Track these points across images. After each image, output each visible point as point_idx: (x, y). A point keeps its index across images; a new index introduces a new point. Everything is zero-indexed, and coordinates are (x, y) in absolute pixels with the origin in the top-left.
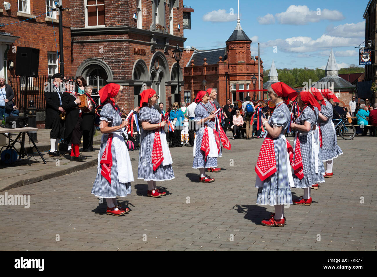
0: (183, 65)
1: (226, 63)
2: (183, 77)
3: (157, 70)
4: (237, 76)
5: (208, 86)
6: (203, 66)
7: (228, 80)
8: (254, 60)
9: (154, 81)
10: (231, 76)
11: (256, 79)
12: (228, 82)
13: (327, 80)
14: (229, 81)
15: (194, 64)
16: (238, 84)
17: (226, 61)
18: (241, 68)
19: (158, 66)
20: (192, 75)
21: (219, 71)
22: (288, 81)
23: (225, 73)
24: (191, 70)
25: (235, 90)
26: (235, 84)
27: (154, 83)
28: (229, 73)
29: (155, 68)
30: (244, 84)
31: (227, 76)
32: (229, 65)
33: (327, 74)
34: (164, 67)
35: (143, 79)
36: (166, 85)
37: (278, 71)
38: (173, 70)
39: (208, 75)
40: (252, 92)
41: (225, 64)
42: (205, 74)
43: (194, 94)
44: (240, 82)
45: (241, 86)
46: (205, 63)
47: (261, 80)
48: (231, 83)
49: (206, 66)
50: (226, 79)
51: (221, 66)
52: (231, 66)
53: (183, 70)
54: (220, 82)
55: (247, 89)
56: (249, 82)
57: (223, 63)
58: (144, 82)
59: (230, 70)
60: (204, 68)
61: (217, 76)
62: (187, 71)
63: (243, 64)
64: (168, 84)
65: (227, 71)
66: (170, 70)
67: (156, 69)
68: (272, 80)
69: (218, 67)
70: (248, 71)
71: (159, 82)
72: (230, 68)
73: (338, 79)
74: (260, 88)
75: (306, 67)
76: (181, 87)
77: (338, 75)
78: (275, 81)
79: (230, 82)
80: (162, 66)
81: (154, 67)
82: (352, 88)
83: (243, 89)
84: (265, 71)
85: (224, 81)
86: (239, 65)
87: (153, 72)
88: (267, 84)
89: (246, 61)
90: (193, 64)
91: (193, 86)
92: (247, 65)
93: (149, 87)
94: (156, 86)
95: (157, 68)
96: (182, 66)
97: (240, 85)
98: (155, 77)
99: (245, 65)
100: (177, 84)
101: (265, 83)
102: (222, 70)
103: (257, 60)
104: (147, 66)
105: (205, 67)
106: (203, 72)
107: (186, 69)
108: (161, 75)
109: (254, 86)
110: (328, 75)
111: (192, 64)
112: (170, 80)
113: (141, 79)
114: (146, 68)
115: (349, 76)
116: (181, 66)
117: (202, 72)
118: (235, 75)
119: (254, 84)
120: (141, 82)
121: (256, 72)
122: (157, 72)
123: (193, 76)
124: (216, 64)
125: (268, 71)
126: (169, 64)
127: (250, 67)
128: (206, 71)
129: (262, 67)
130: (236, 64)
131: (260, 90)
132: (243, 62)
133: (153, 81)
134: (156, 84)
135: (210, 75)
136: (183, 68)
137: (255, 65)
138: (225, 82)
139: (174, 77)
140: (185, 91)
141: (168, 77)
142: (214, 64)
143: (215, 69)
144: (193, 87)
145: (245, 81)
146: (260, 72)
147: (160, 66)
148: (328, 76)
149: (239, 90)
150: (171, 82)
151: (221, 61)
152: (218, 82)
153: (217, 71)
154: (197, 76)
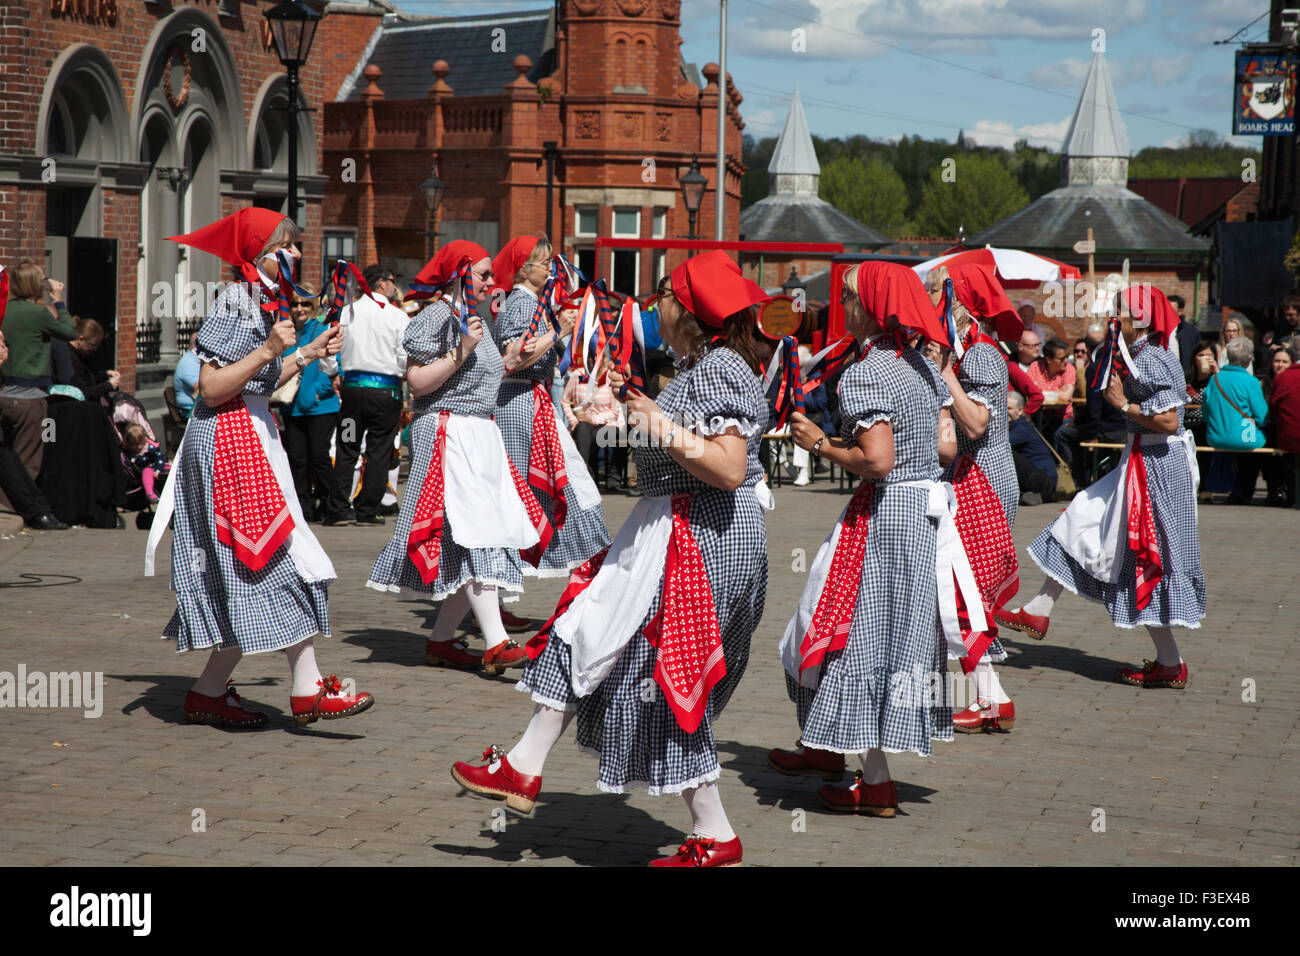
0: (317, 92)
1: (548, 91)
2: (321, 156)
3: (178, 110)
4: (607, 166)
5: (448, 210)
6: (429, 104)
7: (556, 182)
8: (698, 82)
9: (161, 170)
10: (575, 163)
11: (705, 183)
12: (556, 192)
13: (1067, 206)
14: (563, 189)
15: (378, 86)
16: (610, 204)
17: (552, 83)
18: (626, 121)
19: (185, 88)
20: (371, 145)
21: (510, 132)
22: (872, 204)
23: (546, 144)
24: (362, 117)
25: (594, 235)
26: (597, 205)
27: (160, 178)
28: (564, 144)
29: (169, 96)
30: (640, 208)
31: (555, 159)
32: (563, 104)
33: (1071, 174)
34: (218, 96)
35: (99, 154)
36: (224, 194)
37: (824, 150)
38: (265, 115)
39: (453, 152)
40: (679, 251)
41: (545, 97)
42: (439, 144)
43: (379, 247)
44: (621, 197)
45: (625, 218)
46: (441, 85)
47: (728, 194)
48: (571, 197)
49: (446, 105)
50: (550, 180)
51: (525, 106)
52: (576, 107)
53: (318, 118)
54: (513, 189)
55: (655, 237)
56: (667, 199)
57: (534, 93)
58: (106, 172)
59: (572, 132)
60: (433, 112)
61: (501, 158)
62: (344, 125)
63: (639, 100)
64: (235, 188)
65: (554, 135)
66: (248, 114)
67: (172, 103)
68: (789, 196)
69: (509, 111)
70: (663, 139)
71: (186, 176)
72: (572, 118)
73: (1125, 205)
74: (724, 234)
75: (967, 135)
76: (308, 210)
77: (1124, 182)
78: (805, 202)
79: (569, 192)
80: (206, 89)
81: (159, 90)
82: (1192, 254)
83: (636, 236)
84: (752, 146)
85: (537, 186)
86: (617, 107)
87: (154, 119)
88: (761, 216)
89: (656, 85)
90: (373, 89)
91: (371, 205)
92: (661, 110)
93: (132, 199)
94: (170, 196)
95: (180, 98)
96: (313, 93)
97: (621, 210)
98: (165, 149)
99: (649, 109)
100: (284, 188)
101: (753, 208)
102: (527, 126)
103: (714, 86)
104: (126, 87)
105: (439, 109)
106: (429, 135)
107: (338, 116)
108: (201, 139)
109: (692, 223)
110: (1075, 179)
111: (367, 86)
112: (245, 164)
113: (87, 155)
114: (115, 96)
115: (1181, 187)
116: (307, 94)
117: (423, 131)
118: (595, 160)
119: (692, 212)
120: (90, 167)
121: (705, 149)
122: (176, 120)
123: (371, 152)
124: (494, 93)
125: (770, 146)
126: (244, 81)
127: (676, 120)
128: (440, 130)
129: (737, 123)
130: (604, 103)
131: (724, 246)
132: (639, 90)
133: (151, 168)
134: (173, 183)
135: (464, 152)
136: (321, 104)
137: (699, 113)
138: (543, 191)
139: (267, 150)
140: (326, 232)
141: (235, 151)
142: (487, 93)
143: (489, 119)
144: (371, 212)
145: (646, 191)
146: (727, 148)
147: (192, 90)
148: (1076, 186)
149: (615, 236)
150: (254, 180)
151: (522, 81)
152: (506, 190)
153: (500, 129)
154: (394, 151)
